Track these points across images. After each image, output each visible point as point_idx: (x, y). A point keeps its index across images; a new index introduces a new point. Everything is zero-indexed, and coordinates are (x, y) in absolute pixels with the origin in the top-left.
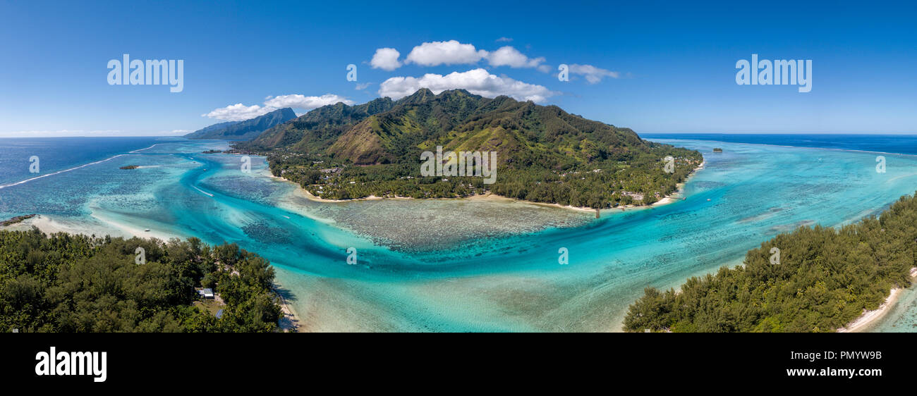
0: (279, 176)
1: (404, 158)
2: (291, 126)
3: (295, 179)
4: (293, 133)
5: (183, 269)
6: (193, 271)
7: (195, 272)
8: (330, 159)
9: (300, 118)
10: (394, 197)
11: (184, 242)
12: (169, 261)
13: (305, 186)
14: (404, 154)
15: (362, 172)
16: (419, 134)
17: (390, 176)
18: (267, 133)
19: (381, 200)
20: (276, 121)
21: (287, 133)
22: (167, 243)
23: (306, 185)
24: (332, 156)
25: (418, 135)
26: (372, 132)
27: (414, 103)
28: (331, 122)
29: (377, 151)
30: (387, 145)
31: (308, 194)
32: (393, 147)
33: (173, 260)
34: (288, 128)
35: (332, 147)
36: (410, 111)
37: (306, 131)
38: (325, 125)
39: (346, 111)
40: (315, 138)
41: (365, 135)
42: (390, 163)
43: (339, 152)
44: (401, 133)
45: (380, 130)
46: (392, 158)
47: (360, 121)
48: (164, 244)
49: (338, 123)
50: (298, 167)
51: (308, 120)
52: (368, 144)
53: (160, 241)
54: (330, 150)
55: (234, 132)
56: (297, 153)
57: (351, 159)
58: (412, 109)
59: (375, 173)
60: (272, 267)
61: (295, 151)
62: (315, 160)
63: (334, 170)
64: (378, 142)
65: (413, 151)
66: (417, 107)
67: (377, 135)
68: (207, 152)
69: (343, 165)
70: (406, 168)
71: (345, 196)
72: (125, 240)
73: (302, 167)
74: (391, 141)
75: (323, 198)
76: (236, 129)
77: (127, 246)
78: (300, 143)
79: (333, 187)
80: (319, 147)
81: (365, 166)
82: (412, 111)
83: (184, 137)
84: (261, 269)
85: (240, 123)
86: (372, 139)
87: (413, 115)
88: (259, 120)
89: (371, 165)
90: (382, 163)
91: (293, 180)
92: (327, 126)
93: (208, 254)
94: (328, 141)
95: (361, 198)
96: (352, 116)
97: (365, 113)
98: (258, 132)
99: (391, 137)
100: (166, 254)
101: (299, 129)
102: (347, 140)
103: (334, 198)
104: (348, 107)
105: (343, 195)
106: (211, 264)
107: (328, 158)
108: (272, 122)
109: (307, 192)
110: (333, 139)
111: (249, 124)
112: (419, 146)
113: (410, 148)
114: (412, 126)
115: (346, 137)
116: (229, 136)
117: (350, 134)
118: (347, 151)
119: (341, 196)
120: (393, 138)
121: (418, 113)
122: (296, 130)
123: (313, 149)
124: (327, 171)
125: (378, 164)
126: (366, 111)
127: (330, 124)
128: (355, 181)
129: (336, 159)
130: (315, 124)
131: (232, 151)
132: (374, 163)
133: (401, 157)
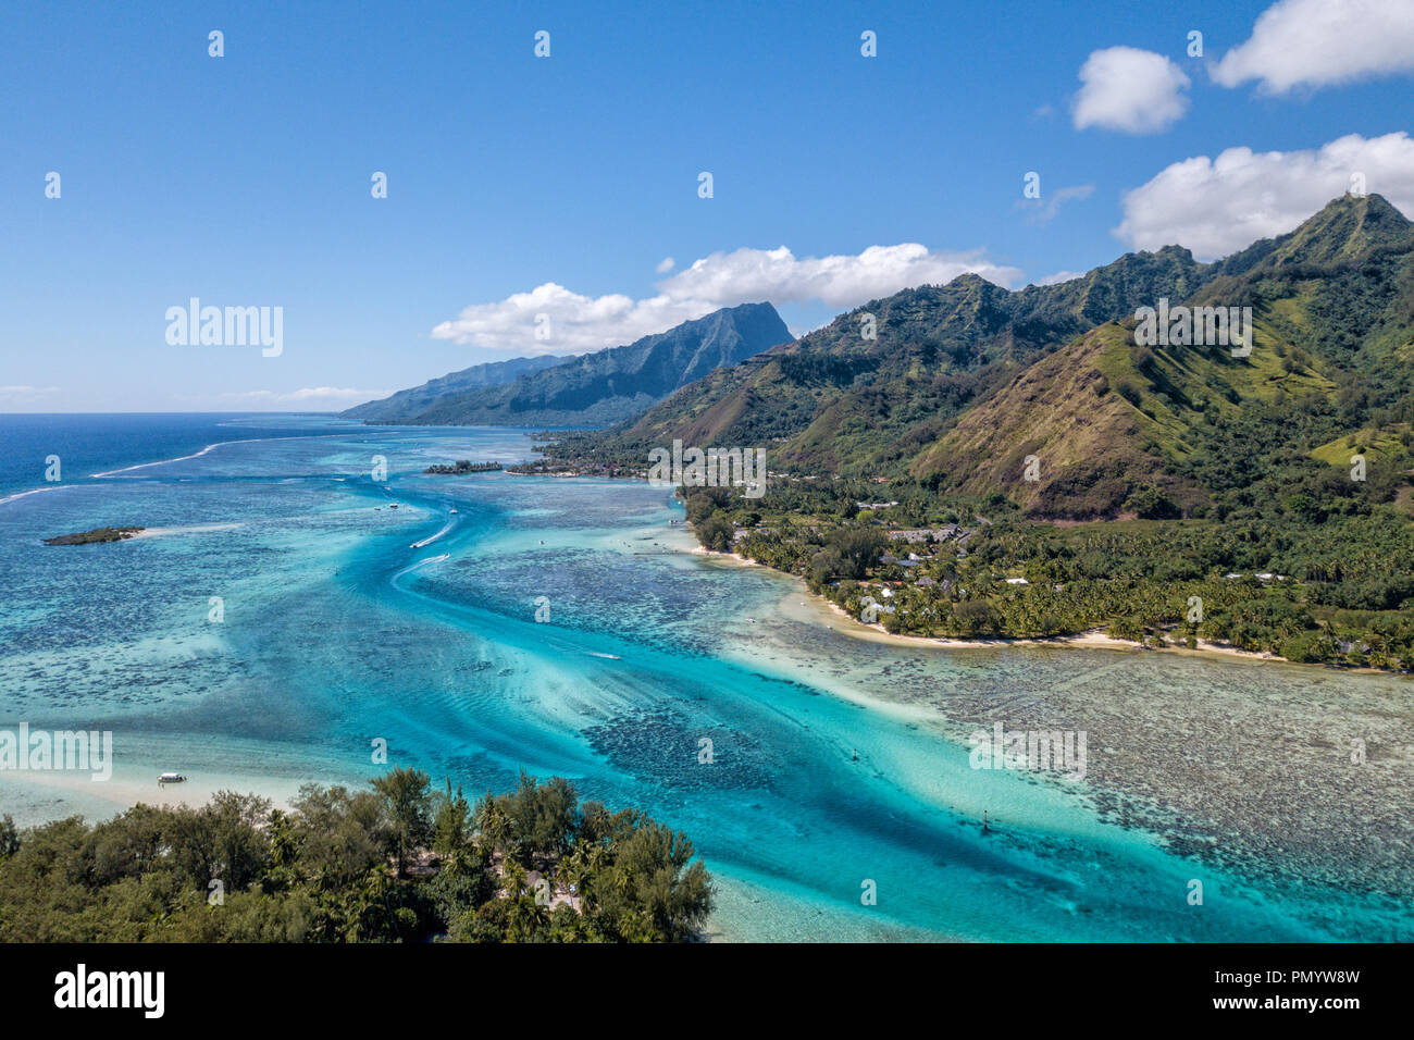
0: (726, 548)
1: (1246, 500)
2: (771, 371)
3: (787, 562)
4: (780, 398)
5: (363, 906)
6: (401, 912)
7: (411, 914)
8: (926, 492)
9: (805, 344)
10: (1194, 645)
11: (363, 797)
12: (301, 878)
13: (825, 583)
14: (1247, 483)
15: (1056, 545)
16: (1324, 402)
17: (1177, 563)
18: (680, 401)
19: (1135, 652)
20: (713, 356)
21: (754, 401)
22: (289, 811)
23: (828, 580)
24: (934, 484)
25: (1318, 409)
26: (1102, 392)
27: (1304, 265)
28: (930, 354)
29: (1121, 467)
30: (1167, 445)
31: (833, 615)
32: (1195, 454)
33: (318, 876)
34: (761, 378)
35: (934, 449)
36: (1278, 304)
37: (829, 393)
38: (908, 366)
39: (992, 308)
40: (865, 418)
41: (1072, 405)
42: (1177, 515)
43: (960, 472)
44: (1234, 398)
45: (1140, 383)
46: (1187, 496)
47: (1053, 351)
48: (276, 815)
49: (961, 357)
50: (797, 520)
51: (837, 351)
52: (1086, 437)
53: (259, 806)
54: (922, 464)
55: (552, 395)
56: (793, 470)
57: (1011, 497)
58: (1291, 294)
59: (1114, 552)
60: (700, 867)
61: (788, 464)
62: (864, 498)
63: (940, 534)
64: (1131, 432)
65: (1293, 472)
66: (1314, 285)
67: (1124, 405)
68: (443, 471)
69: (979, 518)
70: (1255, 538)
71: (986, 627)
72: (91, 824)
73: (811, 521)
74: (1184, 429)
75: (895, 629)
76: (557, 386)
77: (99, 852)
78: (804, 436)
79: (936, 594)
80: (879, 449)
81: (1071, 524)
82: (1289, 302)
83: (347, 415)
84: (659, 872)
85: (573, 363)
86: (1103, 420)
87: (1297, 318)
88: (648, 351)
89: (1097, 522)
90: (1141, 516)
91: (778, 564)
92: (913, 373)
93: (457, 834)
94: (916, 427)
95: (1052, 638)
96: (1020, 332)
97: (1072, 320)
98: (642, 399)
99: (1188, 413)
100: (288, 854)
101: (800, 383)
102: (996, 424)
103: (940, 631)
104: (1003, 293)
105: (978, 624)
106: (472, 872)
107: (918, 489)
108: (695, 361)
109: (835, 608)
110: (936, 419)
111: (610, 367)
112: (1319, 453)
113: (1277, 462)
114: (1289, 368)
115: (991, 413)
116: (533, 414)
117: (1011, 400)
118: (994, 467)
119: (967, 623)
120: (1198, 419)
121: (1318, 312)
122: (788, 389)
123: (854, 458)
124: (914, 535)
125: (1126, 517)
126: (1077, 311)
127: (925, 362)
128: (1028, 575)
129: (949, 492)
130: (866, 364)
131: (543, 464)
132: (1109, 514)
133: (1233, 493)
